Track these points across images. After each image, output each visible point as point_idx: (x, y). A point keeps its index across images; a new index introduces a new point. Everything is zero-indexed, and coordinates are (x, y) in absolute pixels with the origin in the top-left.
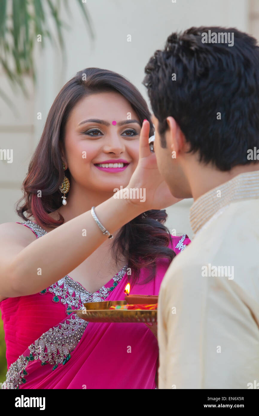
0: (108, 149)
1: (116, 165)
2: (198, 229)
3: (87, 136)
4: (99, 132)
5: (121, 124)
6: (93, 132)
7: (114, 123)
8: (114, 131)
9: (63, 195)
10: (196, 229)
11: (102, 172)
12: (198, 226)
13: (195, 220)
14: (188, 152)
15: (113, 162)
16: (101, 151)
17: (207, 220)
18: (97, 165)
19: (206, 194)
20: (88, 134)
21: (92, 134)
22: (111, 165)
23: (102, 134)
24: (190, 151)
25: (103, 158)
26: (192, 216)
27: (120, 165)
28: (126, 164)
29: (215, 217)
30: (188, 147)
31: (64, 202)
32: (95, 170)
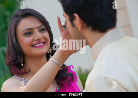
0: (36, 39)
1: (41, 44)
2: (96, 59)
3: (26, 36)
4: (30, 33)
5: (38, 27)
6: (28, 33)
7: (36, 28)
8: (36, 31)
9: (21, 62)
10: (95, 59)
11: (36, 49)
12: (96, 58)
13: (94, 55)
14: (85, 28)
15: (39, 43)
16: (33, 40)
17: (99, 54)
18: (33, 46)
19: (96, 43)
20: (26, 35)
21: (28, 34)
22: (39, 45)
23: (32, 33)
24: (87, 27)
25: (35, 43)
26: (92, 54)
27: (43, 44)
28: (44, 43)
29: (102, 52)
30: (85, 25)
31: (22, 65)
32: (33, 48)
